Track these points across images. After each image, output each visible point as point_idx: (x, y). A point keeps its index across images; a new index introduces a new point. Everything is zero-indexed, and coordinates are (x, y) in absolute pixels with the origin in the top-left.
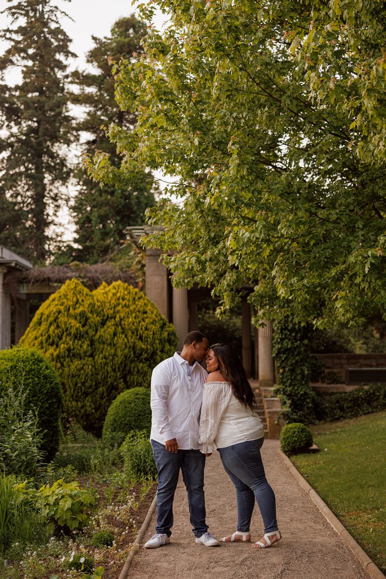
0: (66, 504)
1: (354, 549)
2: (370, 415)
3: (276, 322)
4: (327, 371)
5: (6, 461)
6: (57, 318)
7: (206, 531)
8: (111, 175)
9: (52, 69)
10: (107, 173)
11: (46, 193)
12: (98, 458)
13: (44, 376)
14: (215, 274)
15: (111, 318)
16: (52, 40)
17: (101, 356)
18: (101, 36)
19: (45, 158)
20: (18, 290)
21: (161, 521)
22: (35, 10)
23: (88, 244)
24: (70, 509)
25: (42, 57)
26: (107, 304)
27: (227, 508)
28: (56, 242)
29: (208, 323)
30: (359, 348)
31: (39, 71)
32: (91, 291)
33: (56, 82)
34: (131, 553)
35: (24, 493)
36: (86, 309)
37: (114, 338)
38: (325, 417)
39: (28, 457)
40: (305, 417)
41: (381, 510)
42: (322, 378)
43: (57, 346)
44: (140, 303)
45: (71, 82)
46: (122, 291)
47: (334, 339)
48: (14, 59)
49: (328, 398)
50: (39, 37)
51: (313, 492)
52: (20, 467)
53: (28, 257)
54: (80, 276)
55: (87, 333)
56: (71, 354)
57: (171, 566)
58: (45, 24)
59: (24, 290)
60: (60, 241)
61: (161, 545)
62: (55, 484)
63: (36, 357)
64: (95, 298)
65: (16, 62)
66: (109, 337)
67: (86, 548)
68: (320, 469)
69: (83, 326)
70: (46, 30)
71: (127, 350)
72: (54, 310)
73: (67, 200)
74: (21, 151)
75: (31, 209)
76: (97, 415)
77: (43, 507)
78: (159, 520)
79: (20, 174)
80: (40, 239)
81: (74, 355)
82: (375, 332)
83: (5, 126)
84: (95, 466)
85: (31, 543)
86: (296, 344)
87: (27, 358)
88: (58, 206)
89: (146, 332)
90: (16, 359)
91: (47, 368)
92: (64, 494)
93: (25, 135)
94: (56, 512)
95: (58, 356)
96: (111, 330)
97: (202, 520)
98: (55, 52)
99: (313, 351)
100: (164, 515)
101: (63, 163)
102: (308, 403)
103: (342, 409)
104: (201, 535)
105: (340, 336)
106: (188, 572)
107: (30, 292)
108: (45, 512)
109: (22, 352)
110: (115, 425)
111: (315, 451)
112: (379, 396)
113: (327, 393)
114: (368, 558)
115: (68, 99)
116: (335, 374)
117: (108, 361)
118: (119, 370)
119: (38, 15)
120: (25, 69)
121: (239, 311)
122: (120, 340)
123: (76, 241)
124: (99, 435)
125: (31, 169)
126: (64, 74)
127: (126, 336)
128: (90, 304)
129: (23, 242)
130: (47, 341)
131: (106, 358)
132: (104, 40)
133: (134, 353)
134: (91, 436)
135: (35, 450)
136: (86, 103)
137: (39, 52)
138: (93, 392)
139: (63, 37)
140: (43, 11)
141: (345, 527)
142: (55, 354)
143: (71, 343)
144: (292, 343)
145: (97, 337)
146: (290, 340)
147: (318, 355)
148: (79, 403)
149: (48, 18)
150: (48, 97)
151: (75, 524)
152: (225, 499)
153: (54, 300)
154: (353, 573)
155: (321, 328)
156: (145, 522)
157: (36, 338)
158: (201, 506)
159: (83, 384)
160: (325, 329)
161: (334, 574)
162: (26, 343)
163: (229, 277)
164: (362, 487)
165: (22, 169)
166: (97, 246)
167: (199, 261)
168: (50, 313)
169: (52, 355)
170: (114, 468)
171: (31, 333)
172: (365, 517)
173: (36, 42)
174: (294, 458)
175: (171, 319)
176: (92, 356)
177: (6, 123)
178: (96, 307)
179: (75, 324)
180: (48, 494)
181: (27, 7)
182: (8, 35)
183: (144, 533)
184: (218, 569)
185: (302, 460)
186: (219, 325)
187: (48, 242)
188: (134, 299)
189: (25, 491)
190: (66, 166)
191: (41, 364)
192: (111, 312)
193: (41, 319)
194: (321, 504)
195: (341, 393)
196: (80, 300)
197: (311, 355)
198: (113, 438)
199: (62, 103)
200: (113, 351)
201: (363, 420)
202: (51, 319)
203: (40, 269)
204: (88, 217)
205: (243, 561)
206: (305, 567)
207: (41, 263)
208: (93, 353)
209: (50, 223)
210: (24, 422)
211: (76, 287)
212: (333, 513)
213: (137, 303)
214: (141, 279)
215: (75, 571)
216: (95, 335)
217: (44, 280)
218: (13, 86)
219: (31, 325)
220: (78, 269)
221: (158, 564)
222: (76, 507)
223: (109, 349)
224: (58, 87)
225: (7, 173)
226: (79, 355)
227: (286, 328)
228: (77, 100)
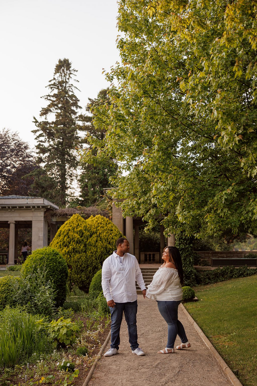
0: (64, 331)
1: (218, 359)
2: (223, 282)
3: (177, 235)
4: (202, 260)
5: (35, 307)
6: (68, 233)
7: (138, 347)
8: (92, 160)
9: (70, 114)
10: (90, 158)
11: (66, 173)
12: (85, 304)
13: (59, 262)
14: (145, 210)
15: (95, 233)
16: (70, 100)
17: (90, 252)
18: (93, 98)
19: (66, 156)
20: (51, 220)
21: (113, 342)
22: (62, 86)
23: (86, 198)
24: (66, 334)
25: (65, 108)
26: (93, 226)
27: (150, 332)
28: (71, 197)
29: (144, 236)
30: (217, 248)
31: (64, 115)
32: (85, 219)
33: (72, 120)
34: (96, 360)
35: (42, 325)
36: (82, 229)
37: (96, 243)
38: (201, 283)
39: (47, 305)
40: (191, 283)
41: (231, 334)
42: (200, 263)
43: (68, 247)
44: (109, 226)
45: (79, 120)
46: (101, 220)
47: (205, 244)
48: (51, 109)
49: (202, 273)
50: (64, 99)
51: (195, 323)
52: (42, 310)
53: (57, 204)
54: (81, 213)
55: (83, 240)
56: (75, 251)
57: (118, 368)
58: (67, 93)
59: (54, 220)
60: (73, 196)
61: (113, 355)
62: (59, 320)
63: (55, 252)
64: (87, 223)
65: (52, 111)
66: (94, 243)
67: (72, 356)
68: (199, 311)
69: (81, 237)
70: (67, 95)
71: (102, 249)
72: (67, 229)
73: (76, 177)
74: (54, 153)
75: (59, 181)
76: (88, 281)
77: (51, 332)
78: (112, 341)
79: (54, 164)
80: (63, 195)
81: (76, 252)
82: (225, 241)
83: (47, 141)
84: (84, 309)
85: (43, 353)
86: (187, 246)
87: (50, 253)
88: (72, 180)
89: (112, 240)
90: (45, 253)
91: (60, 258)
92: (63, 325)
93: (56, 145)
94: (58, 335)
95: (68, 252)
96: (95, 239)
97: (136, 341)
98: (71, 106)
99: (195, 250)
100: (115, 339)
101: (74, 158)
102: (192, 276)
103: (209, 279)
104: (135, 349)
105: (208, 243)
106: (127, 372)
107: (57, 220)
108: (52, 335)
109: (48, 250)
110: (95, 287)
111: (196, 301)
112: (228, 272)
113: (202, 271)
114: (226, 364)
115: (77, 128)
116: (206, 261)
117: (93, 254)
118: (99, 259)
119: (63, 88)
120: (57, 114)
121: (159, 230)
122: (99, 244)
123: (80, 196)
124: (87, 292)
125: (59, 162)
126: (75, 116)
127: (102, 242)
128: (85, 226)
129: (55, 197)
130: (63, 245)
131: (92, 253)
132: (94, 100)
133: (106, 250)
134: (83, 292)
135: (50, 301)
136: (85, 130)
137: (64, 106)
138: (86, 270)
139: (75, 99)
140: (66, 86)
141: (212, 344)
142: (67, 251)
143: (75, 245)
144: (185, 246)
145: (88, 242)
146: (183, 244)
147: (197, 252)
148: (79, 275)
149: (68, 90)
150: (68, 127)
151: (68, 342)
152: (149, 327)
153: (67, 224)
154: (217, 373)
155: (199, 238)
156: (106, 340)
157: (58, 243)
158: (135, 333)
159: (81, 266)
160: (201, 238)
161: (207, 374)
162: (53, 246)
163: (152, 211)
164: (221, 321)
165: (55, 161)
166: (90, 199)
167: (137, 203)
168: (65, 231)
169: (65, 251)
170: (94, 309)
171: (55, 241)
172: (223, 338)
173: (62, 101)
174: (185, 304)
175: (125, 234)
176: (85, 252)
177: (48, 140)
178: (87, 228)
179: (77, 236)
180: (54, 326)
181: (58, 84)
182: (49, 98)
183: (105, 347)
184: (143, 370)
185: (190, 305)
186: (149, 237)
187: (67, 197)
188: (106, 224)
189: (42, 323)
190: (76, 160)
191: (57, 256)
192: (95, 230)
193: (60, 233)
194: (199, 331)
195: (209, 271)
196: (80, 224)
197: (194, 252)
198: (94, 294)
199: (74, 130)
200: (96, 249)
201: (220, 284)
202: (65, 233)
203: (62, 209)
204: (86, 185)
205: (157, 365)
206: (191, 369)
207: (63, 207)
208: (86, 250)
209: (68, 188)
210: (46, 286)
211: (77, 218)
212: (206, 336)
213: (108, 225)
214: (111, 214)
215: (64, 371)
216: (87, 241)
217: (64, 215)
218: (51, 122)
219: (55, 236)
220: (80, 209)
221: (111, 367)
222: (69, 333)
223: (94, 248)
224: (72, 122)
225: (48, 164)
226: (79, 251)
227: (182, 238)
228: (81, 128)
